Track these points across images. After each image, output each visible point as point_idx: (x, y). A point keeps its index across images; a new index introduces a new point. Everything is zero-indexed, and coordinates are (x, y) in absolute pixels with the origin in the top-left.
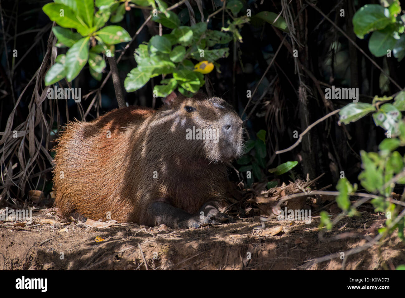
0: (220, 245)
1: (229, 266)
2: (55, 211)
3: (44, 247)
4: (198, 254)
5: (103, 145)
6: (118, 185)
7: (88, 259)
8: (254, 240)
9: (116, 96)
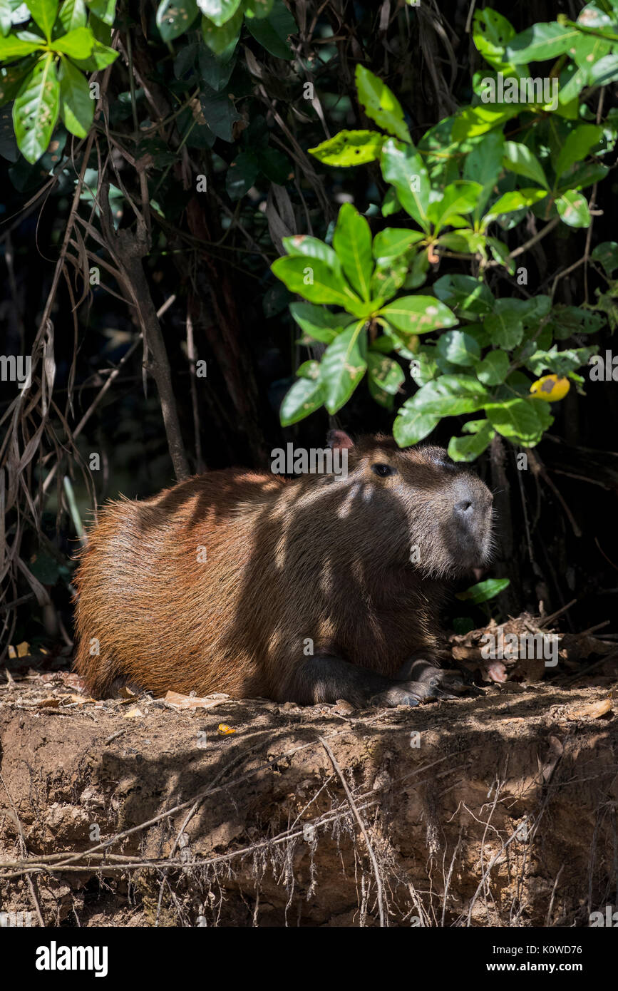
0: (490, 739)
1: (512, 780)
2: (61, 680)
3: (114, 746)
4: (445, 758)
5: (184, 548)
6: (226, 622)
7: (212, 769)
8: (556, 729)
9: (171, 452)
